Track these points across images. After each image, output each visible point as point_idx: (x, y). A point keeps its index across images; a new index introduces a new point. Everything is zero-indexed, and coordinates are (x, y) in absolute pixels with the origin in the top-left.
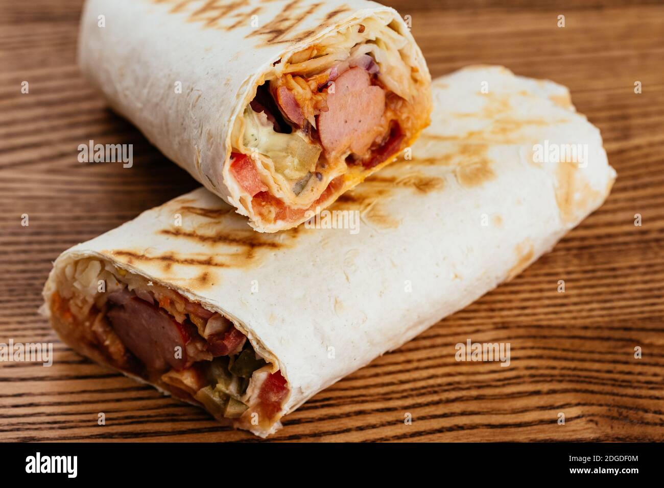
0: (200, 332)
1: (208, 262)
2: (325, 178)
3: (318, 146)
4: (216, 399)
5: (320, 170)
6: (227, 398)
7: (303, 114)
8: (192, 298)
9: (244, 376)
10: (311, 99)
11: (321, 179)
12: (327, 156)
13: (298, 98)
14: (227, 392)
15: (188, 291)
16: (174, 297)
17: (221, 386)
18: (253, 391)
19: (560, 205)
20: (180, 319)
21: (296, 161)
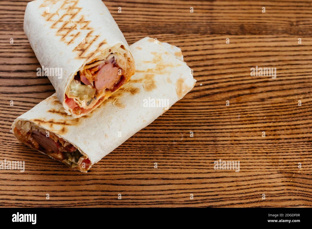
0: (63, 145)
1: (64, 123)
2: (97, 98)
3: (95, 89)
4: (69, 163)
5: (96, 96)
6: (72, 163)
7: (89, 82)
8: (60, 137)
9: (77, 158)
10: (92, 77)
11: (96, 99)
12: (98, 92)
13: (88, 78)
14: (72, 161)
15: (58, 135)
16: (54, 136)
17: (70, 160)
18: (80, 162)
19: (178, 94)
20: (56, 141)
21: (87, 96)
